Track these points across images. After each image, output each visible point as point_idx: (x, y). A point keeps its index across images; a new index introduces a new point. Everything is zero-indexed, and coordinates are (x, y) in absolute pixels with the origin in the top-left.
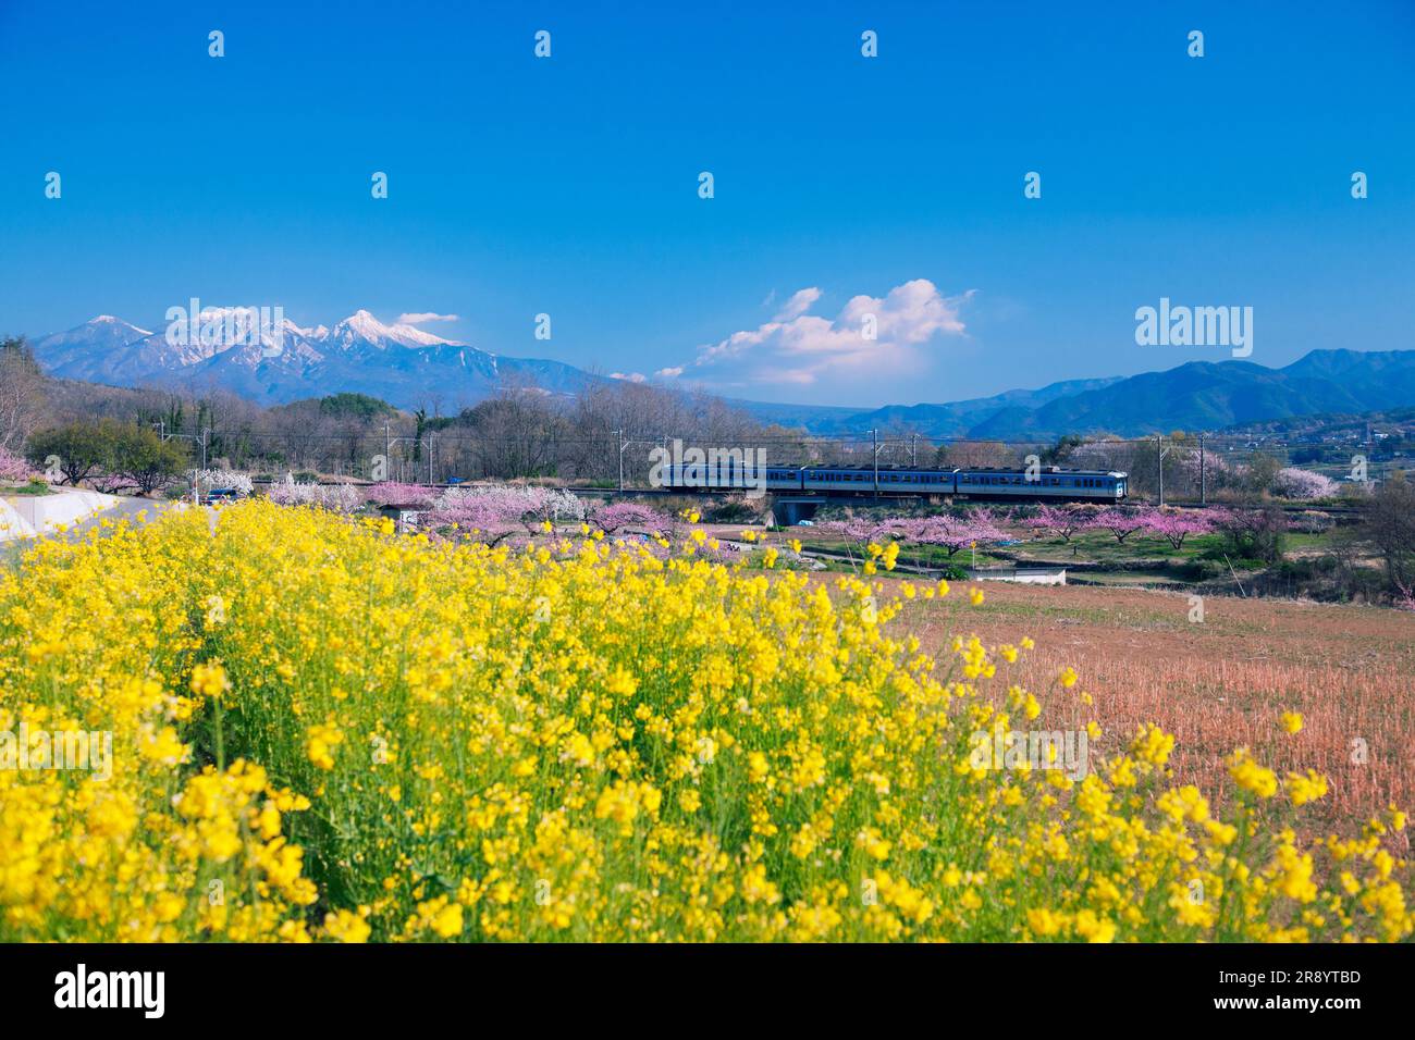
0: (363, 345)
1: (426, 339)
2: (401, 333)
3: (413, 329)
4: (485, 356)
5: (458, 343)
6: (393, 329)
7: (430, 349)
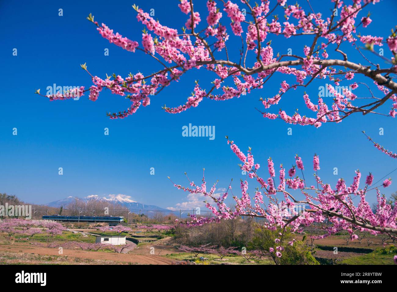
0: (119, 202)
1: (131, 201)
2: (126, 200)
3: (128, 199)
4: (142, 205)
5: (137, 202)
6: (124, 199)
7: (131, 203)
